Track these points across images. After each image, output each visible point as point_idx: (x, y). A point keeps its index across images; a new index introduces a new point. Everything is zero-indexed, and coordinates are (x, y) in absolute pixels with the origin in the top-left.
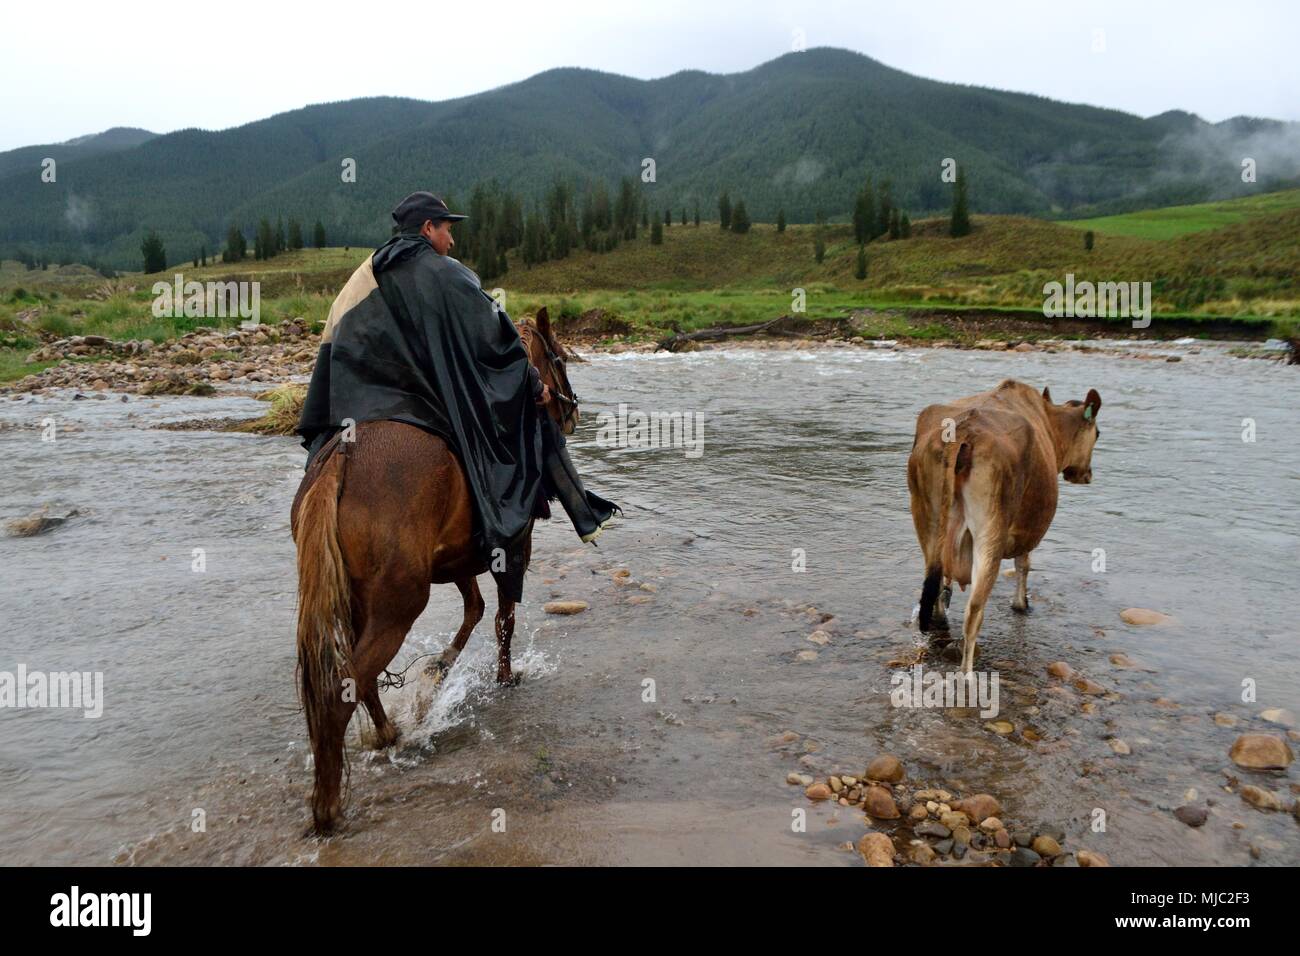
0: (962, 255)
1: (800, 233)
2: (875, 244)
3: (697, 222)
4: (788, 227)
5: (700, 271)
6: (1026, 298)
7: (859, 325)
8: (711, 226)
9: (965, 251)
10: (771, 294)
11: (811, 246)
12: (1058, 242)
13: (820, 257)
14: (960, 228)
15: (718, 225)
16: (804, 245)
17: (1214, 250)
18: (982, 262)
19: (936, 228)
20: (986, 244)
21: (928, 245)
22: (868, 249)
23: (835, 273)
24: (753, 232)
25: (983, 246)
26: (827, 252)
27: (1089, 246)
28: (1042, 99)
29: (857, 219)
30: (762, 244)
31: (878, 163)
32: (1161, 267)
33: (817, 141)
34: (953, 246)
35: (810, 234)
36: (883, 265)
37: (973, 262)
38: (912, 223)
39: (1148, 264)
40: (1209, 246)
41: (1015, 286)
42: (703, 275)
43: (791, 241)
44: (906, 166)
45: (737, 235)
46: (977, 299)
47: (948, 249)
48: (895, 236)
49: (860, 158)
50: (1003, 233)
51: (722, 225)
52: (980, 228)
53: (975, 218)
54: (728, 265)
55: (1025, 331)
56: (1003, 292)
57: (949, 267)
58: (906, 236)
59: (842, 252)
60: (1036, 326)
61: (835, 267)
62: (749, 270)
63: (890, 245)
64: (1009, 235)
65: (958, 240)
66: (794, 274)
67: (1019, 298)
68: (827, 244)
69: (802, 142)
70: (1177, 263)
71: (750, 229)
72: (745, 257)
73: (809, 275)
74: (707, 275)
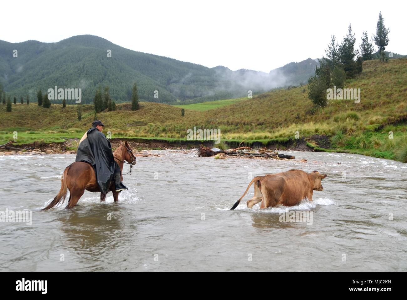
0: (135, 117)
1: (72, 108)
2: (102, 113)
3: (28, 103)
4: (67, 106)
5: (28, 123)
6: (149, 134)
7: (69, 145)
8: (34, 105)
9: (136, 116)
10: (52, 133)
11: (76, 113)
12: (172, 113)
13: (80, 118)
14: (135, 107)
15: (37, 105)
16: (74, 113)
17: (216, 115)
18: (142, 120)
19: (126, 107)
20: (145, 113)
21: (122, 113)
22: (98, 115)
23: (85, 124)
24: (52, 107)
25: (143, 114)
26: (83, 116)
27: (183, 114)
28: (173, 59)
29: (95, 103)
30: (56, 112)
31: (110, 81)
32: (197, 122)
33: (85, 72)
34: (132, 114)
35: (76, 109)
36: (105, 121)
37: (139, 120)
38: (117, 105)
39: (193, 120)
40: (215, 114)
41: (146, 129)
42: (29, 125)
43: (68, 111)
44: (121, 83)
45: (45, 109)
46: (131, 134)
47: (130, 115)
48: (110, 110)
49: (103, 79)
50: (151, 109)
51: (39, 104)
52: (143, 107)
53: (141, 103)
54: (41, 121)
55: (138, 147)
56: (141, 132)
57: (130, 122)
58: (114, 110)
59: (89, 116)
60: (142, 145)
61: (86, 122)
62: (50, 123)
63: (108, 113)
64: (154, 110)
65: (134, 111)
66: (68, 125)
67: (146, 134)
68: (82, 113)
69: (79, 72)
70: (203, 120)
71: (51, 106)
72: (49, 118)
73: (75, 125)
74: (31, 125)
